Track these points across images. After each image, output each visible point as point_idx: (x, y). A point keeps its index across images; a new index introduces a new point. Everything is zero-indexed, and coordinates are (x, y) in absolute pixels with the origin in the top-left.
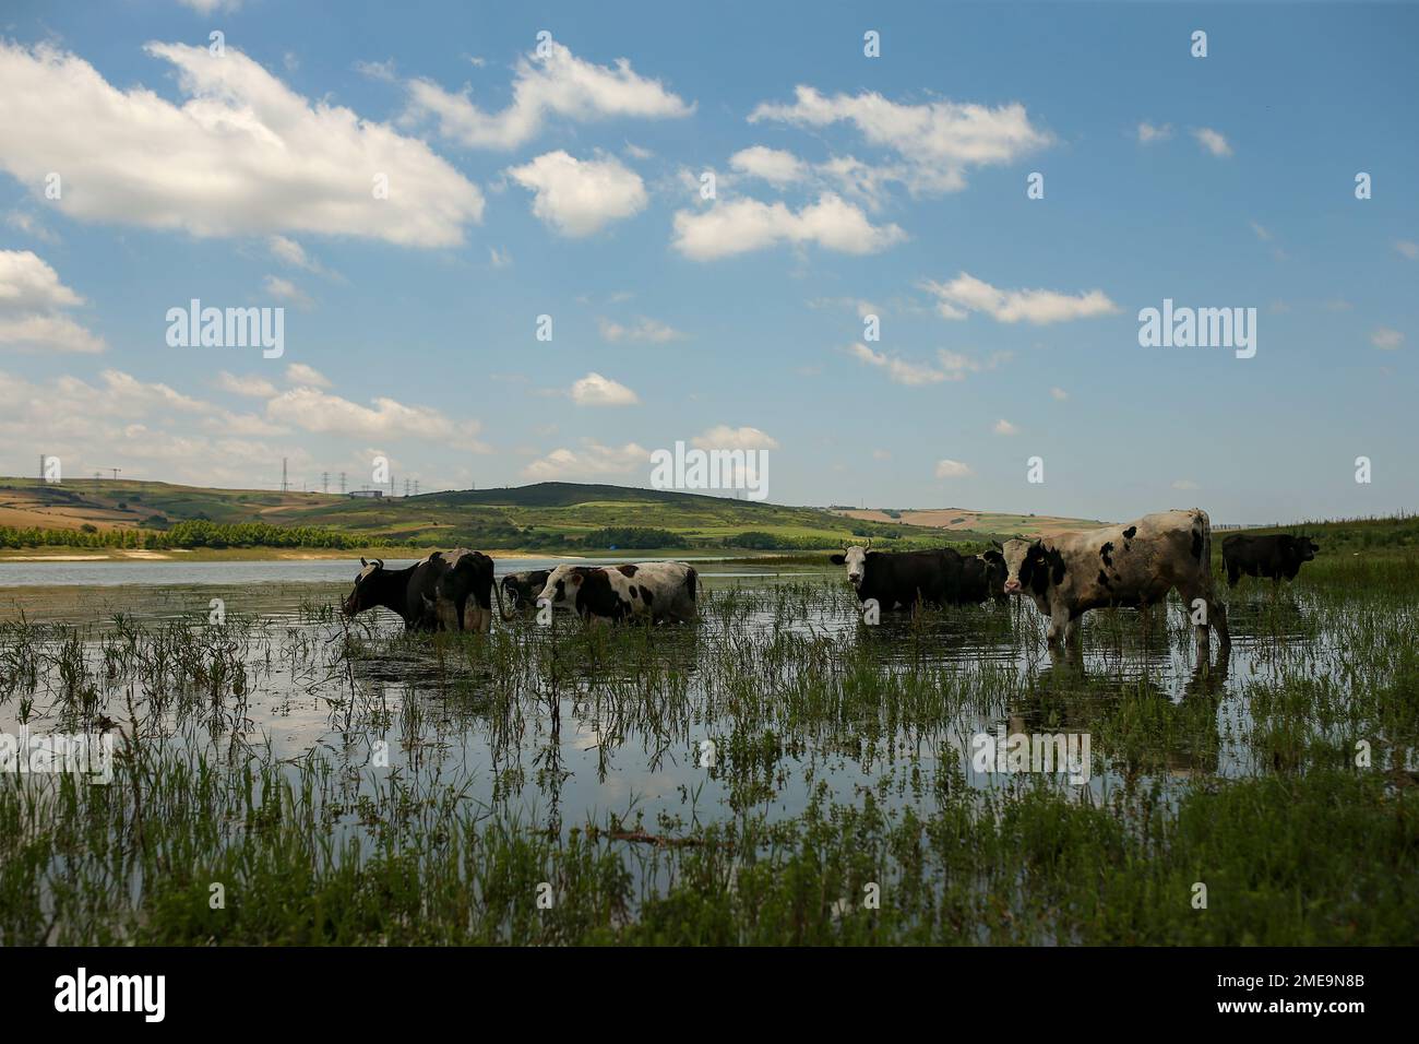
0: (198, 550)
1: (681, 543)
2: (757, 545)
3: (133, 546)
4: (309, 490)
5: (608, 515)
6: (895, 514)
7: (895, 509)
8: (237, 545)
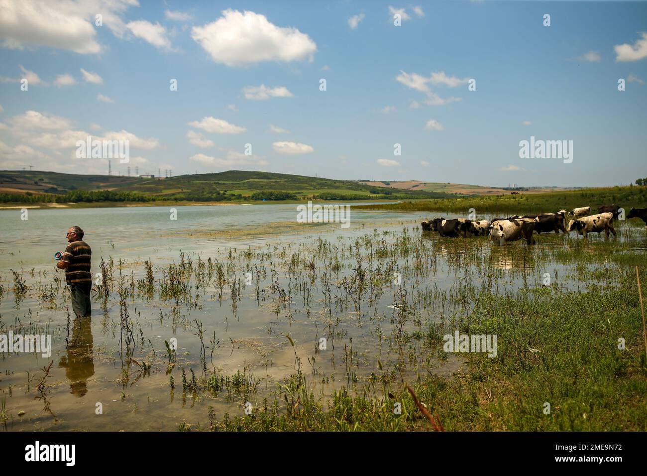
0: (79, 203)
1: (295, 198)
2: (328, 198)
3: (50, 202)
4: (121, 175)
5: (260, 185)
6: (387, 183)
7: (387, 181)
8: (97, 201)
